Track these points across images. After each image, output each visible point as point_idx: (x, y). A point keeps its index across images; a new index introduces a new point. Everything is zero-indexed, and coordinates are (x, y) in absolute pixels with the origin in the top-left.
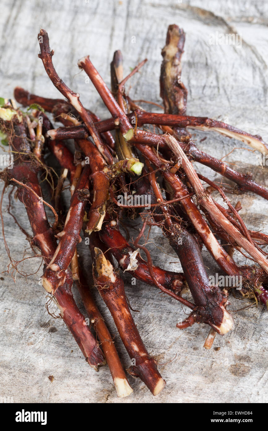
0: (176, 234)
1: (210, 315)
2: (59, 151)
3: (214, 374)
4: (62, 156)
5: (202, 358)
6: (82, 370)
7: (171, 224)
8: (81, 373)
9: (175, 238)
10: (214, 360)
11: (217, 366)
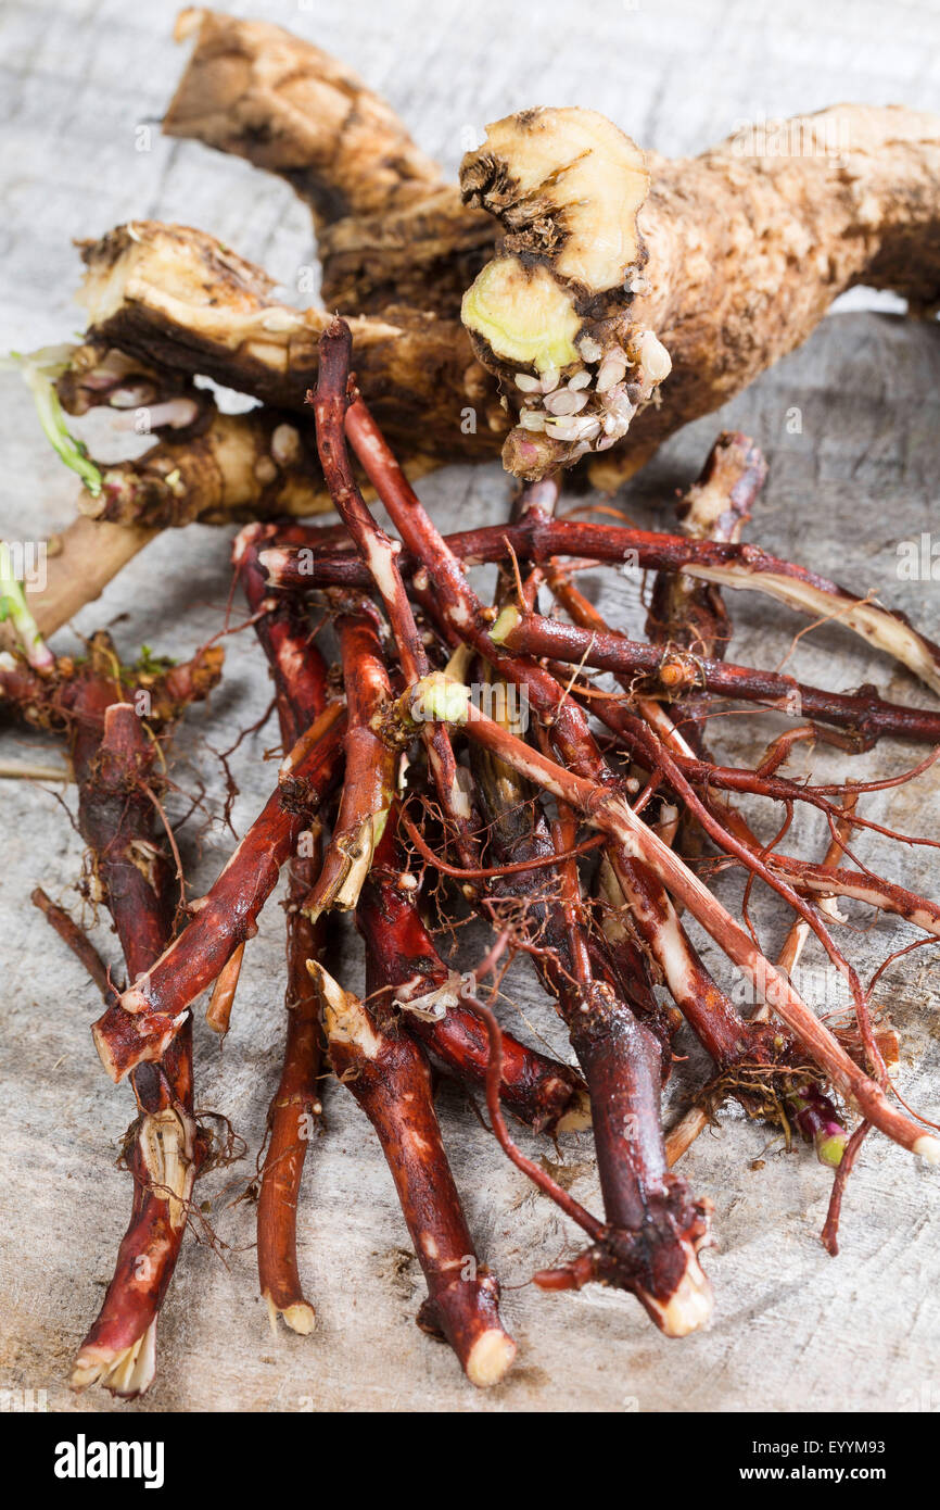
0: (597, 1010)
1: (644, 1262)
2: (294, 654)
3: (733, 1232)
4: (300, 671)
5: (704, 1185)
6: (343, 1187)
7: (585, 979)
8: (337, 1193)
9: (589, 1022)
10: (740, 1195)
11: (745, 1213)
